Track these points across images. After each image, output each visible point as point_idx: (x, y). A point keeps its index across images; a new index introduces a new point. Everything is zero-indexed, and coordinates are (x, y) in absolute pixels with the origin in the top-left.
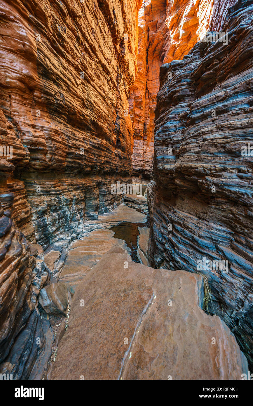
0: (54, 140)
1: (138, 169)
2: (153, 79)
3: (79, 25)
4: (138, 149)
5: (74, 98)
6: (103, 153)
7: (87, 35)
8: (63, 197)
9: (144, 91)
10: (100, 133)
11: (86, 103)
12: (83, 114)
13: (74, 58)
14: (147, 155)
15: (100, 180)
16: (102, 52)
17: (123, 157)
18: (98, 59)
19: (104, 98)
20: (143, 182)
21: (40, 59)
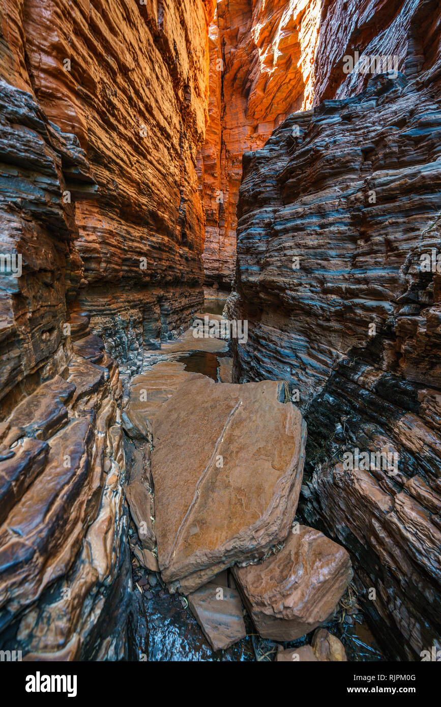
0: (109, 244)
1: (212, 274)
2: (233, 127)
3: (131, 80)
4: (210, 242)
5: (128, 184)
6: (165, 255)
7: (142, 91)
8: (119, 318)
9: (219, 147)
10: (160, 226)
11: (143, 188)
12: (139, 205)
13: (126, 128)
14: (225, 251)
15: (162, 293)
16: (160, 108)
17: (191, 257)
18: (155, 120)
19: (164, 176)
20: (220, 294)
21: (92, 141)
